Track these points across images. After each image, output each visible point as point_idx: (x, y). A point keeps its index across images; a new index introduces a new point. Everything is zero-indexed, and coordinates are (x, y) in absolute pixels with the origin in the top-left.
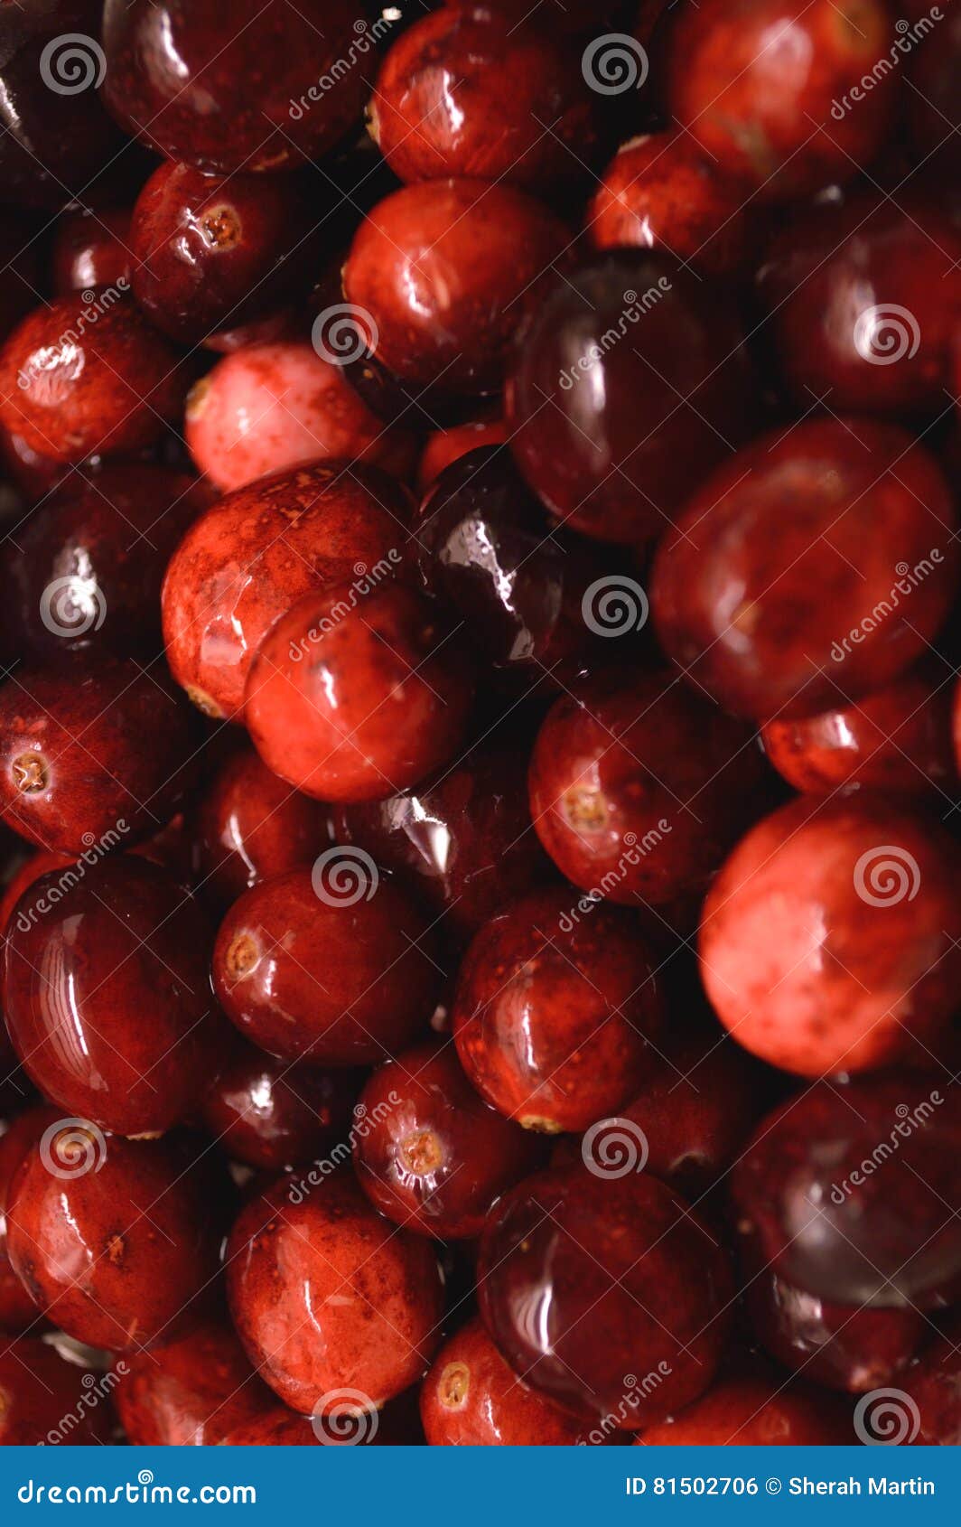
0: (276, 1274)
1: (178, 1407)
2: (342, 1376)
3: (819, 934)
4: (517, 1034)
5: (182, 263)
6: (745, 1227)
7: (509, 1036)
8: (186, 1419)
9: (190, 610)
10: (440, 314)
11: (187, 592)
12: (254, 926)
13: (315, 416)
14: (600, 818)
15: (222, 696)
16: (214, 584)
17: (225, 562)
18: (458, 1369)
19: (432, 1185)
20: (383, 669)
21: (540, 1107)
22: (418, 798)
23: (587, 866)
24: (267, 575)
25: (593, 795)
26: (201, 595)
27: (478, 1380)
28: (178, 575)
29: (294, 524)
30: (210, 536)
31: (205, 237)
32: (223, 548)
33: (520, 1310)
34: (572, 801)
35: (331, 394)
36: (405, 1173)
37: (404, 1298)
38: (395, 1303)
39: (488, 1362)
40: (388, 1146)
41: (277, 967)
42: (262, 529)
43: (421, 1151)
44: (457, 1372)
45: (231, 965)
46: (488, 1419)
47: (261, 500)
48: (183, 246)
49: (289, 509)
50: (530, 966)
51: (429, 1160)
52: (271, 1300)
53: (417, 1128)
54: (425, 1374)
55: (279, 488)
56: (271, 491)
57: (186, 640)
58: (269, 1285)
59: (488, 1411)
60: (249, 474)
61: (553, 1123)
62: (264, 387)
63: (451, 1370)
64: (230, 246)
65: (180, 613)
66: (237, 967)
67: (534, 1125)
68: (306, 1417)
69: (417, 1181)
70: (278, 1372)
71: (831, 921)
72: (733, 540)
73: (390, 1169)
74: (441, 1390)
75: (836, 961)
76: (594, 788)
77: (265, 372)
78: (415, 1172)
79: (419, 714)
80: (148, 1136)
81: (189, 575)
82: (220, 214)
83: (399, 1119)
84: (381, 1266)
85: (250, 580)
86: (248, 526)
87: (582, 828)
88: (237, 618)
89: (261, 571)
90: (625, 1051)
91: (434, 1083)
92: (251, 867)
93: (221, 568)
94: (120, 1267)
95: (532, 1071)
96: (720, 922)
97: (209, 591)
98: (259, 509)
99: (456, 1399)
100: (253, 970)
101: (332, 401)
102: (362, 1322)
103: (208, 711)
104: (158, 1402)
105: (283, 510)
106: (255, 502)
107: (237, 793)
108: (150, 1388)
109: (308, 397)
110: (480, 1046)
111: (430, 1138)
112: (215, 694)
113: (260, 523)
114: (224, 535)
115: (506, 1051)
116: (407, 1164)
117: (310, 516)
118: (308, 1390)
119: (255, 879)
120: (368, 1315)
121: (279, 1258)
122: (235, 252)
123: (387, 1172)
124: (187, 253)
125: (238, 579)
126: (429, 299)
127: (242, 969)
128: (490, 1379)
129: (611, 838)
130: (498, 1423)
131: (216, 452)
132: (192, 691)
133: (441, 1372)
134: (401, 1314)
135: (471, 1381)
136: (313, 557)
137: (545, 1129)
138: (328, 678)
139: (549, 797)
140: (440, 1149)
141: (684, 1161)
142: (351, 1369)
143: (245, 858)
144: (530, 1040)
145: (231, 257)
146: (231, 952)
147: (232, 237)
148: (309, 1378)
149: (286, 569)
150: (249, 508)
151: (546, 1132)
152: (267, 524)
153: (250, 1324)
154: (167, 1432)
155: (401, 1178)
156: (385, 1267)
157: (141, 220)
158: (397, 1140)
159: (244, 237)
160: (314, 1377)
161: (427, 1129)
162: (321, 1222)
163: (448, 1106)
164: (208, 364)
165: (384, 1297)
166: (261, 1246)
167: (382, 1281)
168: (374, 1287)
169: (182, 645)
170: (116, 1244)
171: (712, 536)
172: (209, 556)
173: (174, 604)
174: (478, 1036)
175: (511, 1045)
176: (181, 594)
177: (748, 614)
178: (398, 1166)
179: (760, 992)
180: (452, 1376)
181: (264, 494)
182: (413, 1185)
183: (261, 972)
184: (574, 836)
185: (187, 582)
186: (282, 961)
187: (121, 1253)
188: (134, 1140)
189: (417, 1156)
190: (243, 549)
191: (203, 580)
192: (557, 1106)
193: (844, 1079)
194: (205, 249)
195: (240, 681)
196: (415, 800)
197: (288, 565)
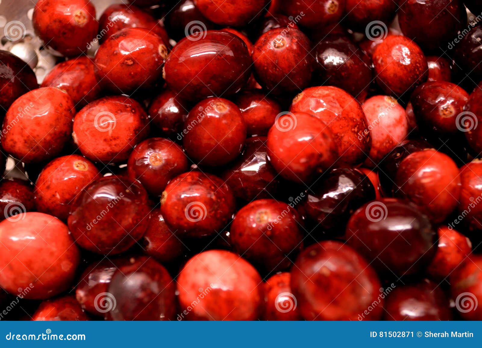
0: (119, 112)
1: (75, 78)
2: (86, 131)
3: (225, 288)
4: (193, 191)
5: (436, 98)
6: (132, 260)
7: (193, 189)
8: (72, 80)
9: (328, 95)
10: (419, 179)
11: (333, 95)
12: (230, 111)
13: (385, 137)
14: (260, 221)
15: (300, 104)
16: (335, 103)
17: (343, 107)
18: (86, 167)
19: (146, 163)
20: (311, 156)
21: (169, 197)
22: (265, 164)
23: (245, 216)
24: (338, 120)
25: (268, 220)
26: (332, 99)
27: (83, 173)
28: (338, 92)
29: (353, 130)
30: (350, 102)
31: (445, 106)
32: (347, 106)
33: (109, 188)
34: (266, 213)
35: (391, 142)
36: (150, 154)
37: (110, 152)
38: (108, 149)
39: (89, 177)
40: (158, 149)
41: (217, 118)
42: (352, 119)
43: (156, 159)
44: (85, 167)
45: (218, 103)
46: (71, 176)
47: (361, 119)
48: (442, 98)
49: (358, 128)
50: (213, 197)
51: (153, 162)
52: (111, 110)
53: (164, 158)
54: (84, 157)
55: (364, 125)
56: (363, 122)
57: (318, 94)
58: (115, 110)
59: (73, 176)
60: (368, 115)
61: (164, 202)
62: (394, 121)
63: (86, 165)
64: (441, 114)
65: (326, 92)
66: (217, 105)
67: (164, 196)
68: (73, 119)
69: (147, 158)
70: (88, 111)
71: (228, 293)
72: (348, 268)
73: (151, 149)
74: (80, 161)
75: (216, 293)
76: (270, 220)
77: (399, 122)
78: (150, 158)
79: (296, 167)
80: (164, 74)
81: (338, 96)
82: (451, 111)
83: (167, 153)
84: (120, 145)
85: (337, 115)
86: (353, 115)
87: (257, 215)
88: (324, 110)
89: (339, 119)
90: (186, 225)
91: (177, 165)
92: (245, 110)
93: (341, 106)
94: (123, 63)
95: (180, 196)
96: (227, 257)
97: (333, 102)
98: (358, 119)
99: (77, 166)
100: (216, 110)
101: (389, 142)
102: (103, 138)
103: (295, 99)
104: (77, 72)
105: (358, 126)
106: (360, 117)
107: (268, 106)
108: (82, 70)
109: (391, 134)
110: (189, 180)
111: (161, 163)
112: (301, 102)
113: (354, 119)
114: (351, 107)
115: (187, 188)
116: (153, 155)
117: (355, 134)
118: (82, 120)
119: (242, 111)
120: (105, 140)
121: (124, 113)
122: (439, 115)
123: (150, 149)
124: (439, 100)
125: (337, 110)
126: (425, 176)
127: (217, 107)
128: (83, 177)
129: (253, 224)
130: (70, 179)
131: (374, 105)
132: (302, 95)
133: (85, 162)
134: (105, 150)
135: (82, 171)
136: (343, 135)
137: (162, 199)
138: (307, 138)
139: (266, 206)
140: (157, 166)
141: (148, 241)
142: (89, 134)
143: (248, 108)
144: (191, 196)
145: (438, 114)
146: (222, 104)
147: (444, 114)
148: (86, 121)
149: (339, 126)
150: (359, 116)
151: (161, 199)
152: (354, 121)
153: (104, 103)
154: (68, 74)
155: (148, 153)
156: (120, 146)
157: (450, 86)
158: (160, 152)
159: (444, 118)
160: (87, 122)
161: (163, 162)
162: (134, 126)
163: (170, 169)
164: (403, 104)
165: (110, 145)
166: (128, 107)
167: (115, 145)
168: (114, 142)
169: (317, 92)
170: (130, 62)
171: (350, 262)
172: (344, 102)
173: (329, 90)
174: (193, 179)
175: (189, 189)
176: (333, 93)
177: (326, 272)
178: (152, 152)
179: (206, 269)
180: (84, 165)
181: (362, 120)
182: (146, 156)
183: (215, 113)
184: (255, 213)
185: (336, 95)
186: (219, 120)
187: (127, 64)
188: (162, 69)
189: (155, 158)
190: (346, 113)
191: (337, 100)
192: (169, 203)
193: (177, 293)
194: (440, 105)
195: (304, 110)
196: (265, 163)
197: (341, 127)
